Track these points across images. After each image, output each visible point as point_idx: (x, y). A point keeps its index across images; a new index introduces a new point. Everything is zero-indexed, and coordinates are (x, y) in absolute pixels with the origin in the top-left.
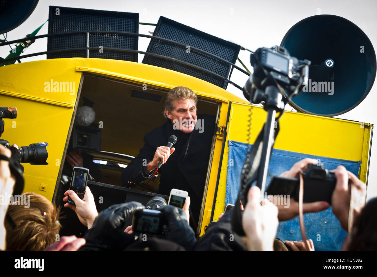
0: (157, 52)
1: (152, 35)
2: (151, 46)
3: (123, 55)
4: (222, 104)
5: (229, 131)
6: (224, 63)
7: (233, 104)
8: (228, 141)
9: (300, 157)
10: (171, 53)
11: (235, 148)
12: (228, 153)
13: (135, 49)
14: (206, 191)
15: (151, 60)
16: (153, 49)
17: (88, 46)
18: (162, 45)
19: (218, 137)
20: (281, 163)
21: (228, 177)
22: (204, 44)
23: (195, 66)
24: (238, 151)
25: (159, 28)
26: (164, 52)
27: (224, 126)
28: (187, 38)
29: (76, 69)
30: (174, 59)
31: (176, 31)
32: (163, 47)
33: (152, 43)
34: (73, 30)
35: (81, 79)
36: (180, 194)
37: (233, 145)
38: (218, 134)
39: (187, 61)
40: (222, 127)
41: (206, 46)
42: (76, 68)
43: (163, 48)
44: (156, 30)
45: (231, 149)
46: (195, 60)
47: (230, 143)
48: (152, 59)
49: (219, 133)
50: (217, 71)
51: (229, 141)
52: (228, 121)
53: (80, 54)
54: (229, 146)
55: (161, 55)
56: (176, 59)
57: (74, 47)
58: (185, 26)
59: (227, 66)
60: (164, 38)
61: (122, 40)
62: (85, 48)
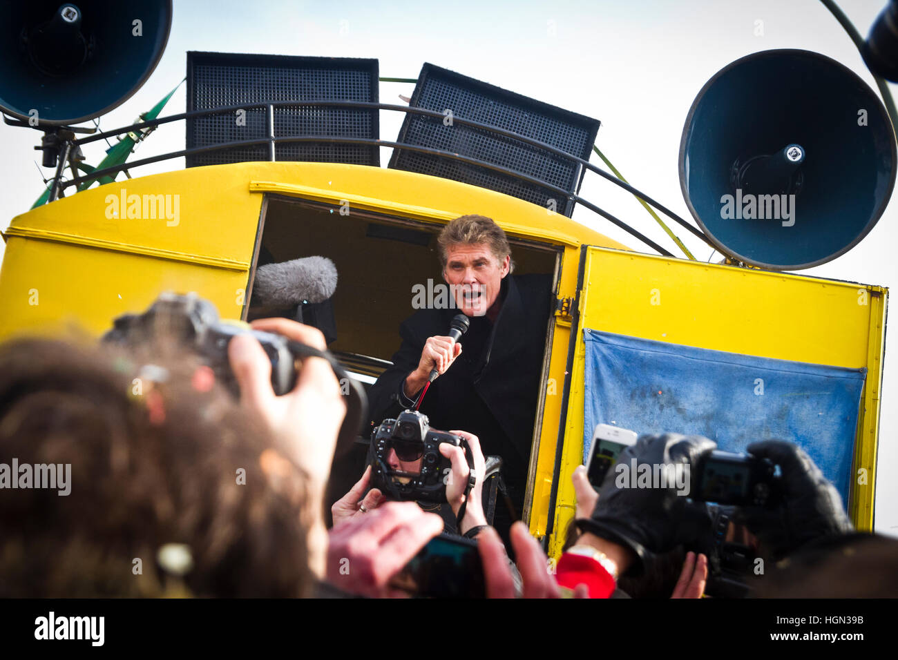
0: (421, 142)
1: (407, 105)
2: (406, 129)
3: (347, 150)
4: (565, 251)
5: (585, 309)
6: (565, 159)
7: (591, 251)
8: (583, 330)
9: (738, 363)
10: (450, 142)
11: (599, 345)
12: (584, 357)
13: (372, 138)
14: (538, 438)
15: (408, 160)
16: (411, 135)
17: (272, 134)
18: (430, 126)
19: (559, 322)
20: (698, 376)
21: (586, 408)
22: (521, 119)
23: (504, 168)
24: (605, 351)
25: (423, 89)
26: (435, 141)
27: (571, 299)
28: (484, 108)
29: (251, 186)
30: (457, 155)
31: (458, 95)
32: (432, 131)
33: (408, 123)
34: (239, 101)
35: (261, 208)
36: (617, 435)
37: (594, 339)
38: (559, 316)
39: (485, 158)
40: (567, 300)
41: (524, 124)
42: (250, 184)
43: (434, 133)
44: (415, 93)
45: (590, 348)
46: (502, 156)
47: (588, 336)
48: (409, 156)
49: (561, 313)
50: (551, 177)
51: (585, 331)
52: (580, 286)
53: (256, 152)
54: (584, 343)
55: (429, 146)
56: (462, 154)
57: (243, 139)
58: (478, 82)
59: (573, 165)
60: (433, 110)
61: (345, 117)
62: (267, 140)
